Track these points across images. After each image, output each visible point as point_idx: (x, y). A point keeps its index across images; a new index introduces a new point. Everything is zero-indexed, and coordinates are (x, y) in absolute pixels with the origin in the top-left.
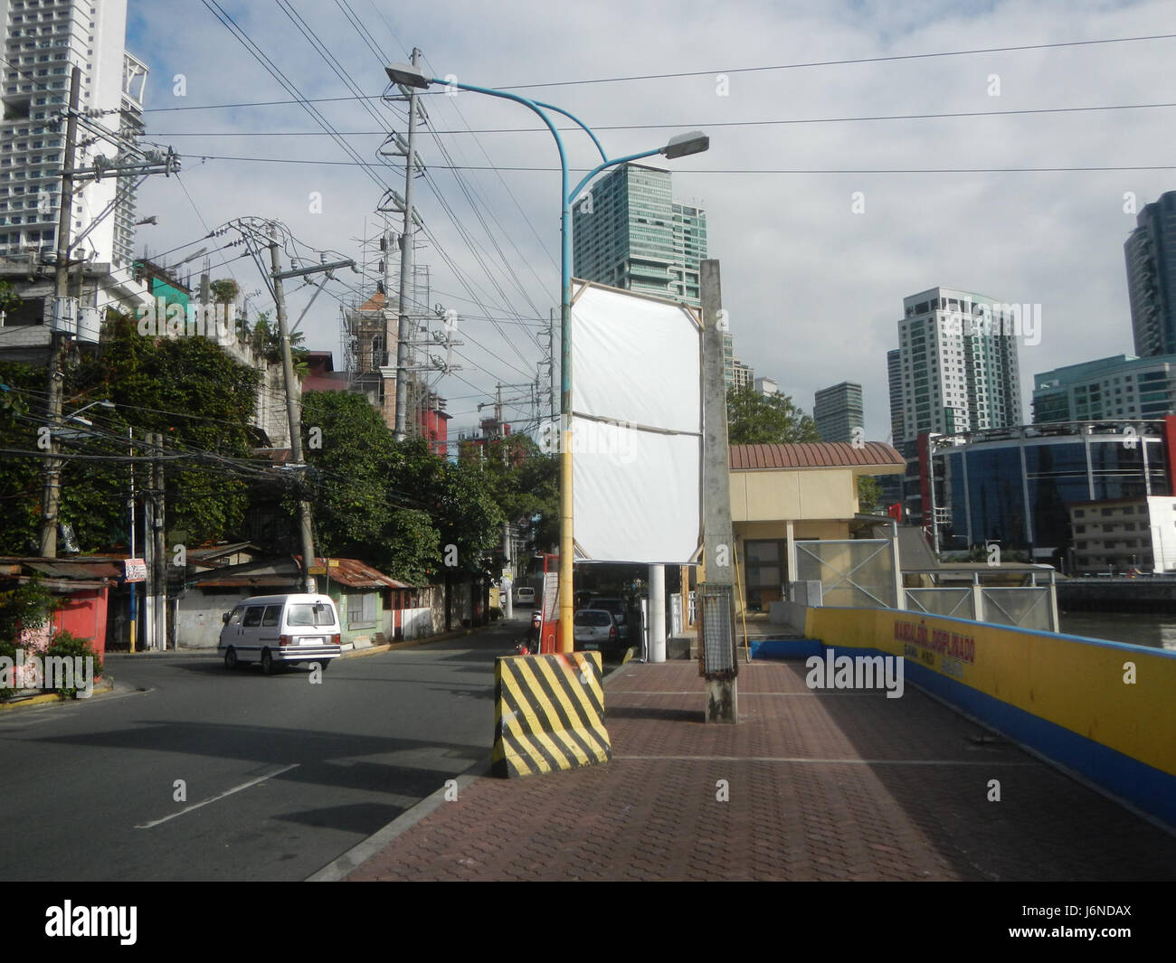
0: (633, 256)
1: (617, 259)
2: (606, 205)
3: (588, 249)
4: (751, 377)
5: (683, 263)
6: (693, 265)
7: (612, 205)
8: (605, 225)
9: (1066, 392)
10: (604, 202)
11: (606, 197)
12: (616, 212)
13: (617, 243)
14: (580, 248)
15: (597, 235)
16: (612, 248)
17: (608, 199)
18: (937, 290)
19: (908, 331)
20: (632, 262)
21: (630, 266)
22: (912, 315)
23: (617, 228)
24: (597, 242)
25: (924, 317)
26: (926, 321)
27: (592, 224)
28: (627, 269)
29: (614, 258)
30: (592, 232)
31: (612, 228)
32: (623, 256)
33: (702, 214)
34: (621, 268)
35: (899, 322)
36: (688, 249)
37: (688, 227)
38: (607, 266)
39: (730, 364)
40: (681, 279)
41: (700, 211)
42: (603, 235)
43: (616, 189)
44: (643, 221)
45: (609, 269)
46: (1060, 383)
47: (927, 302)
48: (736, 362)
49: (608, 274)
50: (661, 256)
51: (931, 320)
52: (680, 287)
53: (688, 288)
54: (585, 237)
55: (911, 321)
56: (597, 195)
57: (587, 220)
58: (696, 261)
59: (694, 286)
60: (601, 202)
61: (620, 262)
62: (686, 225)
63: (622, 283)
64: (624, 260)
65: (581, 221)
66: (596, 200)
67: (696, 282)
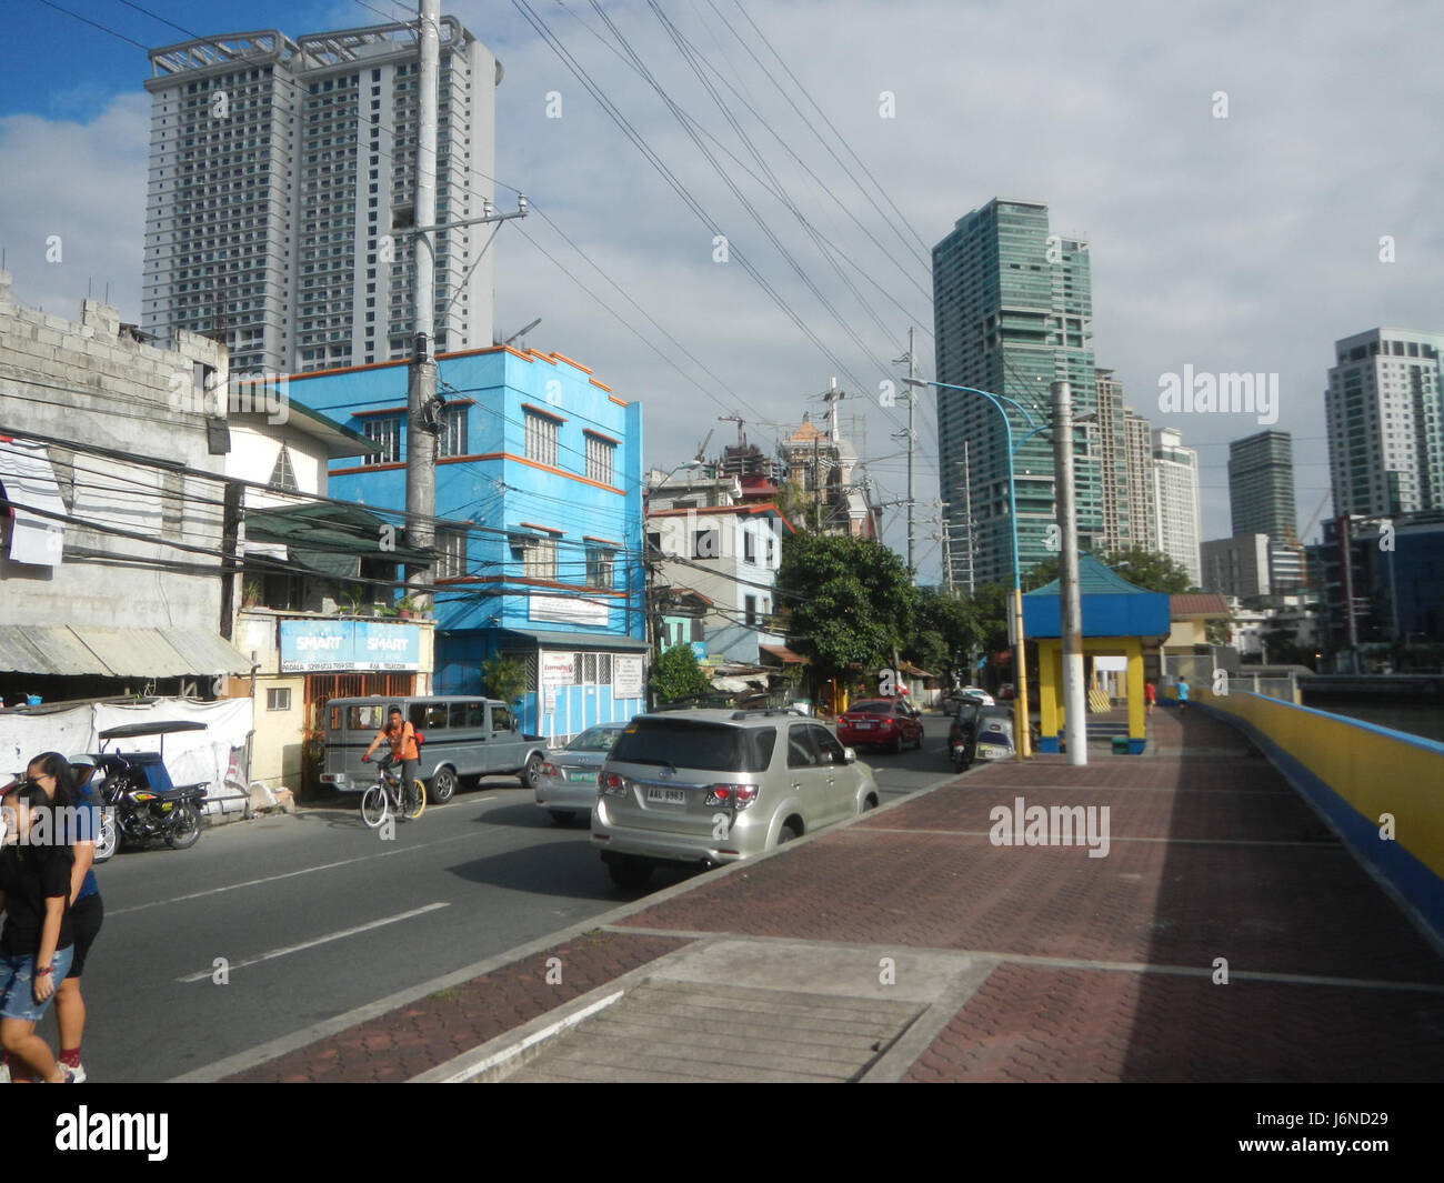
0: (1004, 308)
1: (987, 311)
2: (972, 249)
3: (952, 298)
4: (1146, 430)
5: (1063, 308)
6: (1075, 309)
7: (979, 258)
8: (972, 272)
10: (970, 245)
11: (972, 240)
12: (984, 257)
13: (986, 293)
14: (941, 298)
15: (962, 283)
16: (980, 298)
17: (976, 241)
18: (1377, 331)
19: (1341, 381)
20: (1004, 314)
21: (1001, 319)
22: (1345, 362)
23: (985, 275)
24: (962, 291)
25: (1361, 364)
26: (1363, 369)
27: (956, 270)
28: (998, 323)
29: (982, 310)
30: (956, 279)
31: (980, 275)
32: (992, 308)
33: (1084, 248)
34: (991, 321)
36: (1068, 291)
37: (1067, 265)
39: (1120, 416)
40: (1060, 327)
41: (1083, 245)
42: (969, 283)
43: (984, 230)
44: (1016, 267)
45: (978, 322)
47: (1365, 346)
48: (1128, 413)
49: (975, 327)
50: (1039, 306)
51: (1369, 368)
52: (1060, 336)
53: (1071, 337)
54: (947, 285)
55: (1345, 369)
56: (960, 238)
57: (950, 266)
58: (1078, 305)
59: (1076, 333)
60: (966, 245)
61: (990, 314)
62: (1065, 262)
63: (991, 339)
64: (994, 312)
65: (943, 267)
66: (960, 243)
67: (1079, 329)
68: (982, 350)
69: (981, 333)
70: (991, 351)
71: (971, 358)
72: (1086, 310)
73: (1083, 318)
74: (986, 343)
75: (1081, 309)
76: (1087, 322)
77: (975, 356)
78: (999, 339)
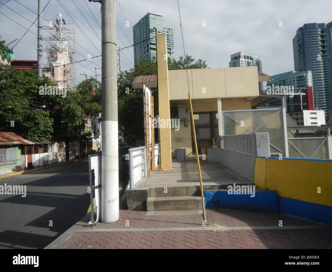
2: (143, 26)
3: (138, 40)
6: (170, 45)
7: (145, 26)
8: (143, 33)
9: (276, 82)
10: (142, 25)
11: (143, 24)
12: (146, 29)
13: (147, 38)
14: (135, 40)
15: (140, 36)
16: (145, 39)
17: (144, 24)
18: (240, 52)
19: (232, 65)
20: (151, 44)
21: (150, 45)
22: (233, 60)
24: (141, 38)
25: (236, 61)
26: (237, 62)
27: (139, 32)
28: (150, 46)
29: (145, 43)
31: (145, 33)
33: (172, 30)
34: (148, 46)
35: (229, 62)
37: (168, 34)
38: (144, 45)
41: (171, 29)
42: (142, 35)
43: (146, 21)
46: (274, 80)
47: (237, 56)
49: (144, 48)
51: (238, 62)
53: (168, 52)
54: (137, 36)
55: (233, 62)
56: (140, 24)
57: (137, 31)
58: (170, 44)
59: (170, 52)
60: (141, 25)
61: (147, 44)
62: (167, 33)
63: (148, 51)
64: (148, 43)
65: (136, 32)
66: (140, 25)
67: (171, 51)
68: (146, 54)
69: (145, 49)
70: (148, 54)
71: (143, 56)
72: (172, 46)
73: (171, 48)
74: (146, 52)
75: (171, 45)
76: (172, 49)
77: (144, 55)
78: (150, 51)
